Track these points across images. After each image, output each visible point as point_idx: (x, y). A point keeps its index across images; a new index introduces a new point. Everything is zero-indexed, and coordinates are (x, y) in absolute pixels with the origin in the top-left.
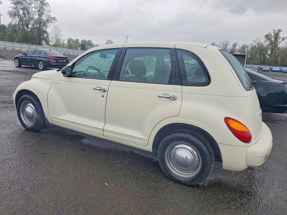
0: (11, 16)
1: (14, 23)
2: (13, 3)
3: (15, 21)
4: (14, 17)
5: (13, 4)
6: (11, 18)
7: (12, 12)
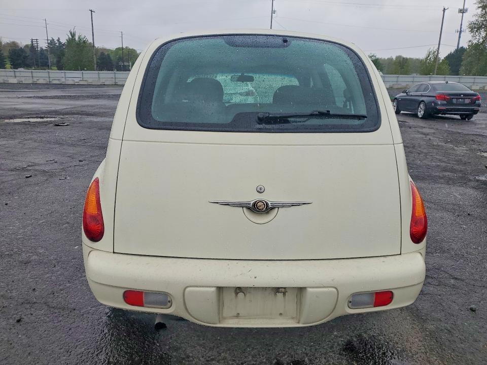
0: (472, 31)
1: (475, 42)
2: (479, 7)
3: (478, 37)
4: (477, 31)
5: (481, 9)
6: (472, 34)
7: (475, 24)
